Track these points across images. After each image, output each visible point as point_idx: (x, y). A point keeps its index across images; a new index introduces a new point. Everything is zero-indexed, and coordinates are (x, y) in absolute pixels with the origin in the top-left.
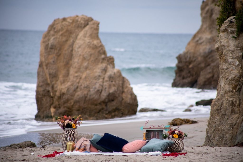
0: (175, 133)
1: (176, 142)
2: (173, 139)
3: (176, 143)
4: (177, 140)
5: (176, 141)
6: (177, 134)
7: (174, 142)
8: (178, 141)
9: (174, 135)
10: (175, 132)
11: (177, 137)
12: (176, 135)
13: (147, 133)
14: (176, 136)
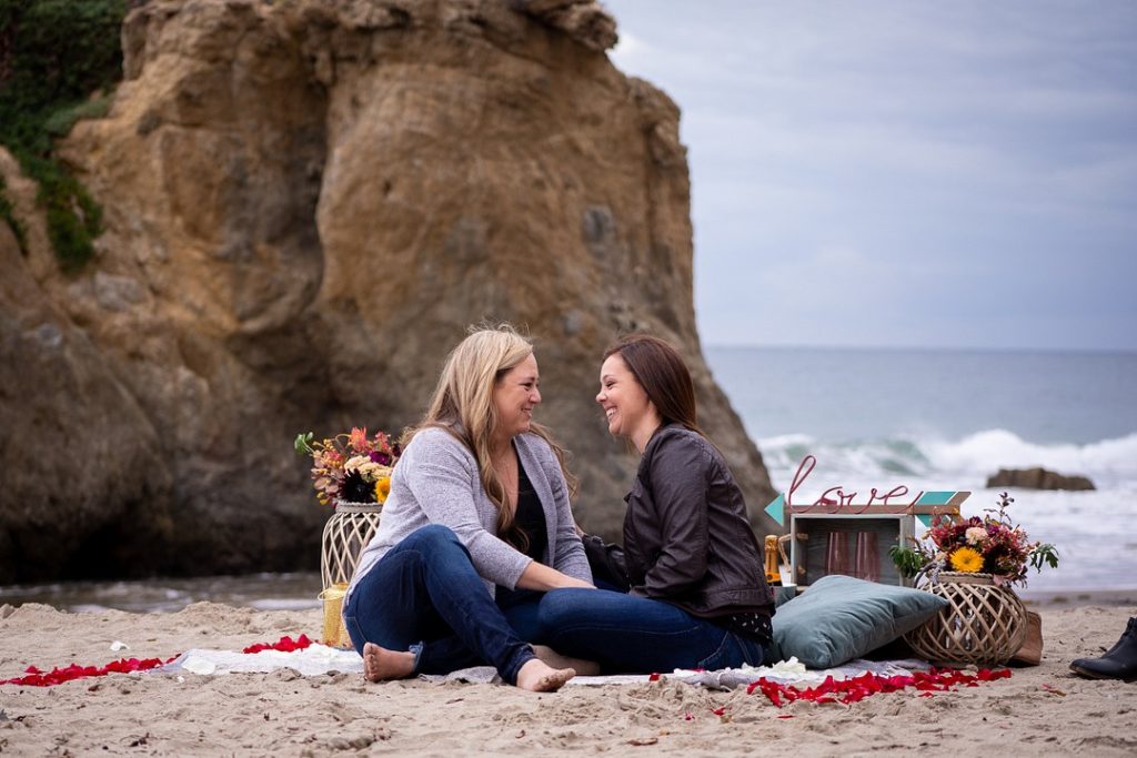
0: (965, 543)
1: (958, 599)
2: (946, 579)
3: (958, 609)
4: (968, 586)
5: (963, 595)
6: (978, 547)
7: (950, 599)
8: (978, 595)
9: (958, 558)
10: (968, 536)
11: (977, 562)
12: (972, 553)
13: (804, 536)
14: (968, 561)
